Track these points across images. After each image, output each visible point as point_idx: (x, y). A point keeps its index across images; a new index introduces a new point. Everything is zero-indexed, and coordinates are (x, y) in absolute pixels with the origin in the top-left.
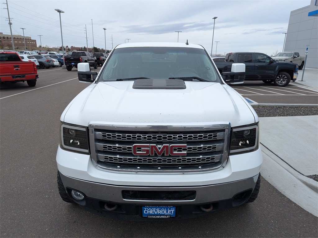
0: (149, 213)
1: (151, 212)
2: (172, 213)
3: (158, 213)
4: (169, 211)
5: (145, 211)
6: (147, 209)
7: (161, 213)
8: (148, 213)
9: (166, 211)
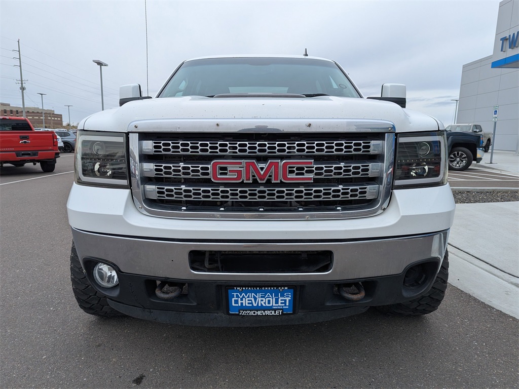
0: (242, 303)
1: (246, 303)
2: (286, 305)
3: (260, 305)
4: (280, 299)
5: (233, 299)
6: (237, 296)
7: (265, 303)
8: (240, 305)
9: (274, 299)
